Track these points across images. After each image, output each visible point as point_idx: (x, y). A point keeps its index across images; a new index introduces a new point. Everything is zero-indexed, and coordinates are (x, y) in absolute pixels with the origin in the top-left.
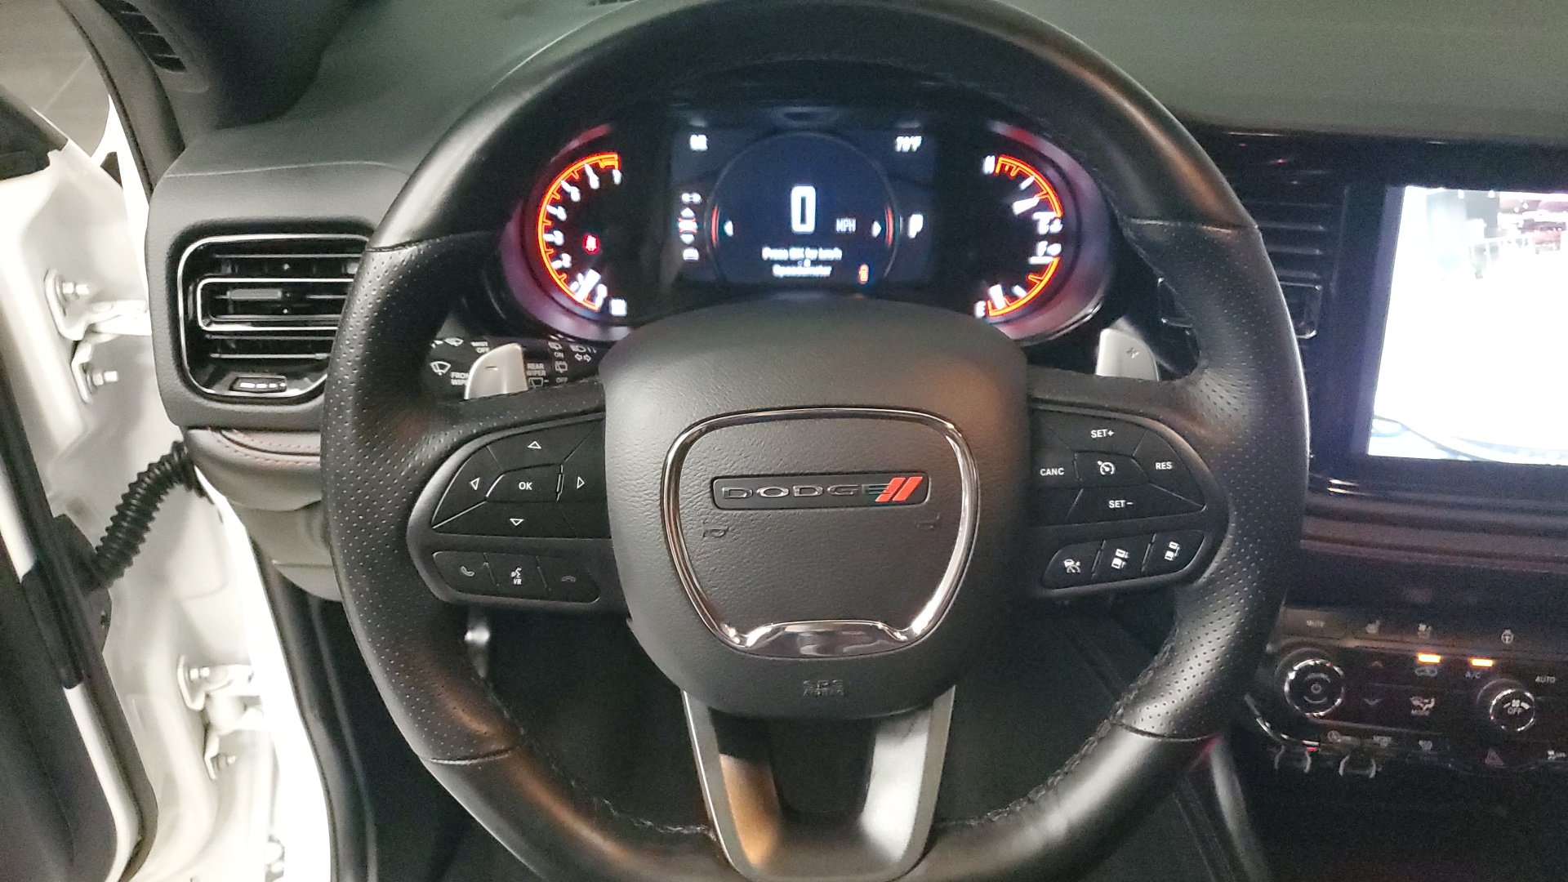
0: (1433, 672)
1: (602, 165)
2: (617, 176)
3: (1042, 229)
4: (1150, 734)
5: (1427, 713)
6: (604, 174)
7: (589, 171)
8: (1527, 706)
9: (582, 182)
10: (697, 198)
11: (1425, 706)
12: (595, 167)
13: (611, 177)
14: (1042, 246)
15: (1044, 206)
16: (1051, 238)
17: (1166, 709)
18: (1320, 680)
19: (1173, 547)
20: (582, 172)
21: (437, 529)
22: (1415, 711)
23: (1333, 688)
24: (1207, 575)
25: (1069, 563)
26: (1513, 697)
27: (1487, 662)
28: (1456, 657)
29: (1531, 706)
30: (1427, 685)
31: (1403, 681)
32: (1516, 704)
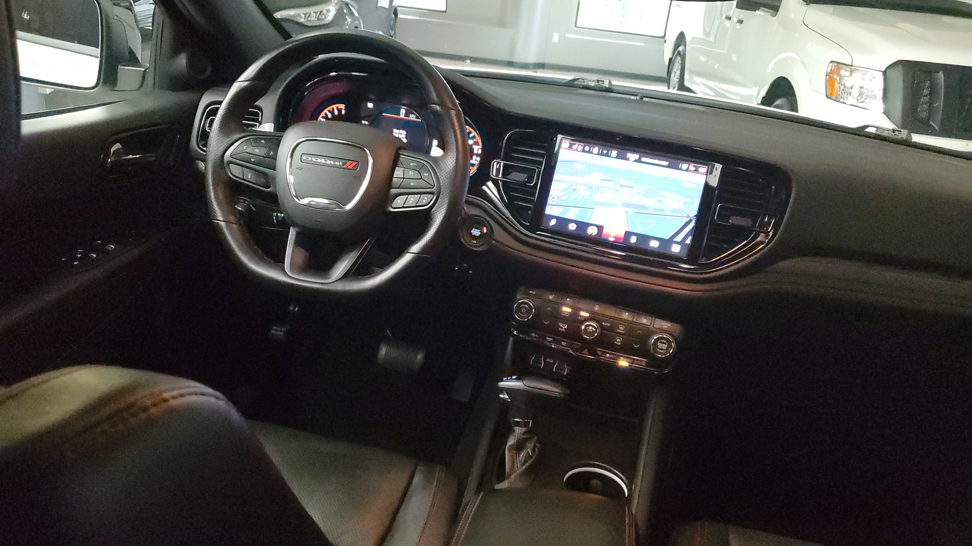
0: (567, 314)
1: (339, 107)
2: (343, 112)
3: (475, 152)
4: (414, 253)
5: (564, 330)
6: (340, 110)
7: (335, 109)
8: (594, 329)
9: (332, 112)
10: (367, 123)
11: (563, 327)
12: (337, 108)
13: (341, 111)
14: (474, 157)
15: (476, 143)
16: (477, 155)
17: (419, 246)
18: (525, 307)
19: (425, 199)
20: (333, 109)
21: (232, 158)
22: (560, 329)
23: (529, 311)
24: (434, 209)
25: (399, 201)
26: (590, 325)
27: (587, 315)
28: (576, 311)
29: (596, 331)
30: (565, 319)
31: (557, 316)
32: (590, 328)
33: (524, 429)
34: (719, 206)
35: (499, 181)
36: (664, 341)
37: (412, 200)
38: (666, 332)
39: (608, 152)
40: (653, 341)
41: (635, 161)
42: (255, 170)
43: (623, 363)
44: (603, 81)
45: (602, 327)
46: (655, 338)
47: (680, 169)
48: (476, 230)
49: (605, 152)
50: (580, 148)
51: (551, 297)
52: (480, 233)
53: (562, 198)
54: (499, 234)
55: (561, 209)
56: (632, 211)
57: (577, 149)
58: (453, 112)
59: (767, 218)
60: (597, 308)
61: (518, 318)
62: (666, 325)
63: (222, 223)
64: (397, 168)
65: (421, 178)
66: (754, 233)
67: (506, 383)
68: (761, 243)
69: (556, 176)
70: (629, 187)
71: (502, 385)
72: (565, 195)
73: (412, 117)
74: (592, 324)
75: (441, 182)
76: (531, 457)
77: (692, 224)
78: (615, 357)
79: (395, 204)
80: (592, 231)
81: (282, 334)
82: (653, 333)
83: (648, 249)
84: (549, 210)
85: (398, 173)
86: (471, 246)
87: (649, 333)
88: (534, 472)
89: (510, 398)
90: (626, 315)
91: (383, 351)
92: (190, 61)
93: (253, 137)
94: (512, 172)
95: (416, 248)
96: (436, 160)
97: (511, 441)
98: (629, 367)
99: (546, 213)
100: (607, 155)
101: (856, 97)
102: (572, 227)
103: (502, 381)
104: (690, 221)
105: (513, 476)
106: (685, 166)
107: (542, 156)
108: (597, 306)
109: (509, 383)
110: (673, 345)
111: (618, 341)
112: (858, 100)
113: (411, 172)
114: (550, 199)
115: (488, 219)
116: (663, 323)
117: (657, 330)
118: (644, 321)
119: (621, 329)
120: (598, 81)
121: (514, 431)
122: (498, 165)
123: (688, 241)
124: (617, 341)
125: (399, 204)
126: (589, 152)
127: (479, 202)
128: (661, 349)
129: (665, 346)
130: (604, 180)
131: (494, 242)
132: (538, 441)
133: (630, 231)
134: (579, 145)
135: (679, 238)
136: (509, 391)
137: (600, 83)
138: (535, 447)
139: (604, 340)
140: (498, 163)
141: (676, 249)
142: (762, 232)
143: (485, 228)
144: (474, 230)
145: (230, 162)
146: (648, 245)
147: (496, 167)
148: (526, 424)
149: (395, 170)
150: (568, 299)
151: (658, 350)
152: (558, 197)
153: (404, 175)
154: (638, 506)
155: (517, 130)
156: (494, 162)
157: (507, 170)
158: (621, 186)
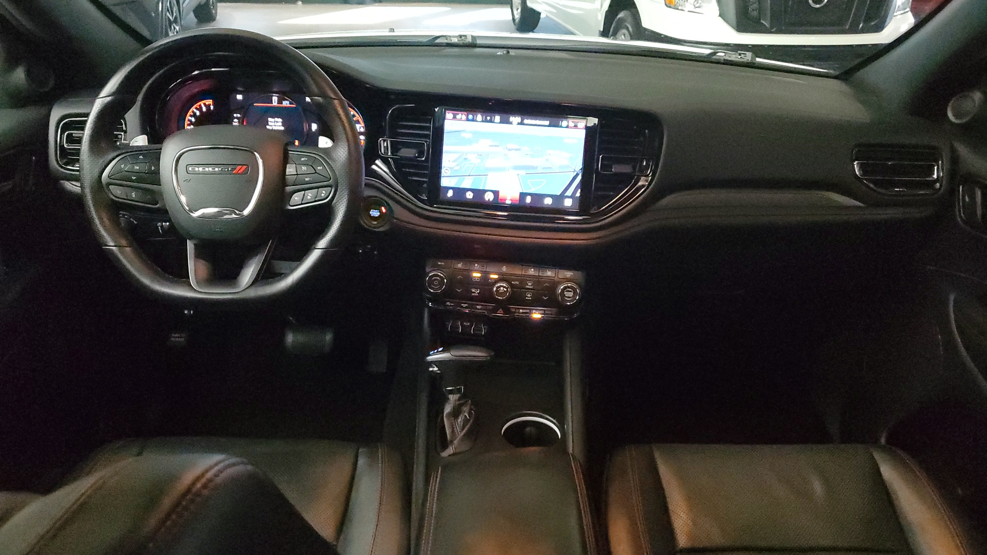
0: (478, 279)
1: (207, 103)
2: (212, 107)
4: (321, 249)
5: (477, 294)
6: (208, 106)
7: (203, 105)
8: (505, 290)
9: (200, 109)
10: (239, 115)
11: (476, 292)
12: (205, 104)
13: (210, 107)
16: (362, 133)
17: (326, 241)
18: (437, 279)
19: (323, 193)
20: (200, 105)
21: (111, 179)
22: (473, 294)
23: (441, 282)
24: (334, 201)
25: (296, 198)
26: (501, 286)
27: (496, 277)
28: (485, 274)
29: (508, 290)
30: (476, 284)
31: (468, 282)
32: (502, 288)
33: (458, 395)
34: (601, 156)
35: (389, 159)
36: (570, 290)
37: (310, 195)
38: (568, 280)
39: (491, 119)
40: (560, 291)
41: (519, 124)
42: (139, 188)
43: (537, 315)
44: (466, 36)
45: (512, 286)
46: (562, 288)
47: (561, 127)
48: (375, 211)
49: (488, 118)
50: (464, 117)
51: (460, 265)
52: (379, 214)
53: (454, 169)
54: (399, 212)
55: (456, 179)
56: (523, 172)
57: (461, 119)
58: (336, 102)
59: (645, 162)
60: (504, 269)
61: (432, 291)
62: (569, 274)
63: (114, 248)
64: (288, 165)
65: (316, 172)
66: (636, 177)
67: (433, 357)
68: (643, 186)
69: (445, 148)
70: (516, 150)
71: (430, 359)
72: (457, 165)
73: (286, 103)
74: (502, 284)
75: (337, 174)
76: (469, 420)
77: (579, 178)
78: (528, 311)
79: (292, 202)
80: (489, 197)
81: (183, 339)
82: (559, 283)
83: (544, 206)
84: (444, 182)
85: (290, 170)
86: (374, 228)
87: (554, 284)
88: (474, 433)
89: (439, 370)
90: (532, 271)
91: (290, 338)
92: (29, 73)
93: (128, 154)
94: (401, 149)
95: (323, 243)
96: (326, 151)
97: (448, 409)
98: (542, 318)
99: (441, 185)
100: (491, 121)
101: (692, 3)
102: (470, 195)
103: (430, 355)
104: (577, 175)
105: (455, 442)
106: (564, 123)
107: (428, 128)
108: (504, 267)
109: (436, 356)
110: (578, 291)
111: (529, 296)
112: (694, 6)
113: (304, 168)
114: (443, 171)
115: (385, 198)
116: (566, 273)
117: (562, 280)
118: (549, 273)
119: (529, 285)
120: (461, 36)
121: (448, 399)
122: (385, 143)
123: (578, 194)
124: (527, 297)
125: (297, 201)
126: (473, 120)
127: (373, 182)
128: (569, 297)
129: (571, 294)
130: (492, 146)
131: (395, 220)
132: (472, 404)
133: (524, 192)
134: (462, 114)
135: (569, 193)
136: (438, 363)
137: (463, 38)
138: (471, 409)
139: (516, 298)
140: (384, 141)
141: (568, 203)
142: (642, 176)
143: (383, 208)
144: (373, 212)
145: (109, 184)
146: (543, 203)
147: (384, 145)
148: (459, 391)
149: (286, 168)
150: (476, 265)
151: (566, 298)
152: (451, 168)
153: (297, 172)
154: (574, 446)
155: (397, 106)
156: (380, 141)
157: (395, 147)
158: (509, 150)
